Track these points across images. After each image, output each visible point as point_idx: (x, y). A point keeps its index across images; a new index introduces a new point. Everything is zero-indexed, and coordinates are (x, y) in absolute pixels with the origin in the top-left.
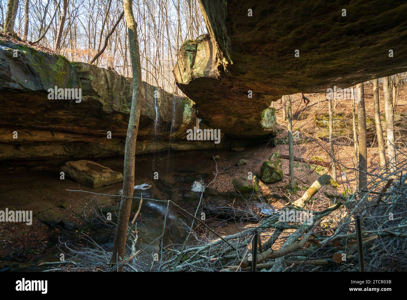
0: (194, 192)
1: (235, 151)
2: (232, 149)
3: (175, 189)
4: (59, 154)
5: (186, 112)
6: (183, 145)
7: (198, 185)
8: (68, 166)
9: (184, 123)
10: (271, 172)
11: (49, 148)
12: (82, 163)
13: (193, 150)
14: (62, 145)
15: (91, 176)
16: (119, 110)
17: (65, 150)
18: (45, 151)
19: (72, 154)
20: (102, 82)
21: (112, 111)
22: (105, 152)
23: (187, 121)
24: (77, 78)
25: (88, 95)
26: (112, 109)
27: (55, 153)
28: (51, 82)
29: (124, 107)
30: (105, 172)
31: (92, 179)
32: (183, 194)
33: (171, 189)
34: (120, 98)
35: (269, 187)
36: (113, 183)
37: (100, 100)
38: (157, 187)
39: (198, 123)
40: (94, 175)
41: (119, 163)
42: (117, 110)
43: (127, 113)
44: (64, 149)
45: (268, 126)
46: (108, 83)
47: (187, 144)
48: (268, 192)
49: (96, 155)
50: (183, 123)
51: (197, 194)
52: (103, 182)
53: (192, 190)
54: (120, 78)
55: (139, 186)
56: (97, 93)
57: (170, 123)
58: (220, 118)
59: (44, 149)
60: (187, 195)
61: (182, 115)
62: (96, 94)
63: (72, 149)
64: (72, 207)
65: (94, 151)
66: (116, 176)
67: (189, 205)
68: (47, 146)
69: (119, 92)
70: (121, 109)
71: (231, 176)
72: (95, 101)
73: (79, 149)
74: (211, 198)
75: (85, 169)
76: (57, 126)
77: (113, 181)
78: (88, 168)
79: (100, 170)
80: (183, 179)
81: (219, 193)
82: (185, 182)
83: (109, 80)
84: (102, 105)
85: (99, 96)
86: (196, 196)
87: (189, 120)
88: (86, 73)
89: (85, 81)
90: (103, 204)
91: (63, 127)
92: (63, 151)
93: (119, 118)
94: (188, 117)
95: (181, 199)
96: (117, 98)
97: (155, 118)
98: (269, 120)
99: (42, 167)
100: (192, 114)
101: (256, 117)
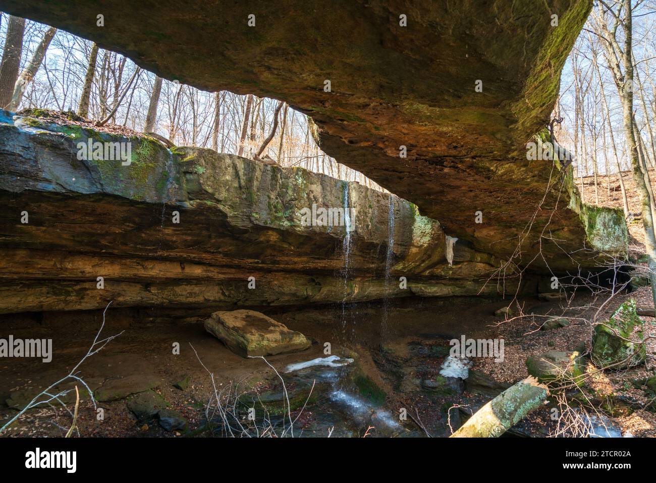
0: (443, 377)
1: (545, 300)
2: (540, 295)
3: (409, 370)
4: (212, 298)
5: (420, 224)
6: (434, 286)
7: (455, 365)
8: (214, 319)
9: (416, 244)
10: (612, 346)
11: (197, 289)
12: (239, 315)
13: (457, 297)
14: (219, 284)
15: (243, 337)
16: (266, 222)
17: (223, 294)
18: (191, 294)
19: (235, 300)
20: (228, 177)
21: (251, 225)
22: (286, 298)
23: (422, 241)
24: (178, 172)
25: (197, 199)
26: (251, 222)
27: (207, 298)
28: (122, 179)
29: (276, 218)
30: (271, 332)
31: (245, 342)
32: (423, 380)
33: (400, 367)
34: (269, 202)
35: (610, 380)
36: (286, 350)
37: (221, 207)
38: (375, 361)
39: (451, 245)
40: (248, 336)
41: (322, 317)
42: (262, 224)
43: (282, 228)
44: (221, 292)
45: (607, 247)
46: (239, 178)
47: (445, 284)
48: (609, 390)
49: (273, 302)
50: (414, 246)
51: (451, 382)
52: (265, 349)
53: (442, 372)
54: (269, 168)
55: (324, 359)
56: (213, 194)
57: (385, 246)
58: (492, 233)
59: (188, 291)
60: (429, 383)
61: (411, 231)
62: (211, 196)
63: (232, 292)
64: (195, 388)
65: (266, 295)
66: (291, 339)
67: (433, 403)
68: (193, 286)
69: (267, 193)
70: (269, 222)
71: (524, 350)
72: (210, 208)
73: (243, 292)
74: (480, 392)
75: (239, 324)
76: (172, 254)
77: (285, 348)
78: (244, 323)
79: (264, 327)
80: (426, 350)
81: (495, 383)
82: (429, 357)
83: (241, 173)
84: (225, 216)
85: (218, 201)
86: (448, 385)
87: (426, 240)
88: (192, 163)
89: (191, 177)
90: (246, 389)
91: (182, 254)
92: (219, 294)
93: (272, 237)
94: (423, 234)
95: (418, 389)
96: (260, 203)
97: (344, 237)
98: (609, 235)
99: (196, 318)
100: (432, 228)
101: (571, 228)
